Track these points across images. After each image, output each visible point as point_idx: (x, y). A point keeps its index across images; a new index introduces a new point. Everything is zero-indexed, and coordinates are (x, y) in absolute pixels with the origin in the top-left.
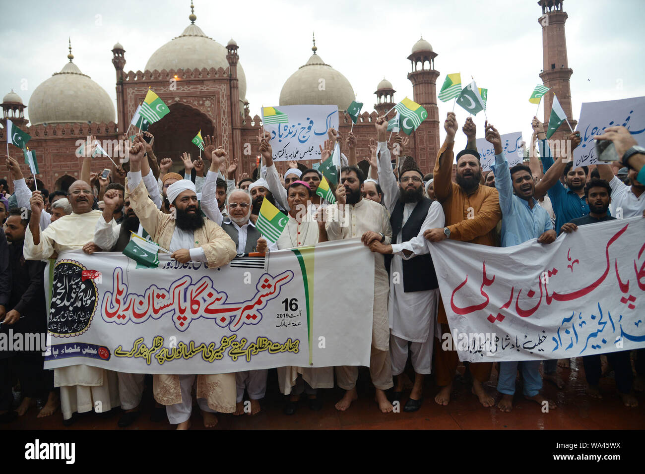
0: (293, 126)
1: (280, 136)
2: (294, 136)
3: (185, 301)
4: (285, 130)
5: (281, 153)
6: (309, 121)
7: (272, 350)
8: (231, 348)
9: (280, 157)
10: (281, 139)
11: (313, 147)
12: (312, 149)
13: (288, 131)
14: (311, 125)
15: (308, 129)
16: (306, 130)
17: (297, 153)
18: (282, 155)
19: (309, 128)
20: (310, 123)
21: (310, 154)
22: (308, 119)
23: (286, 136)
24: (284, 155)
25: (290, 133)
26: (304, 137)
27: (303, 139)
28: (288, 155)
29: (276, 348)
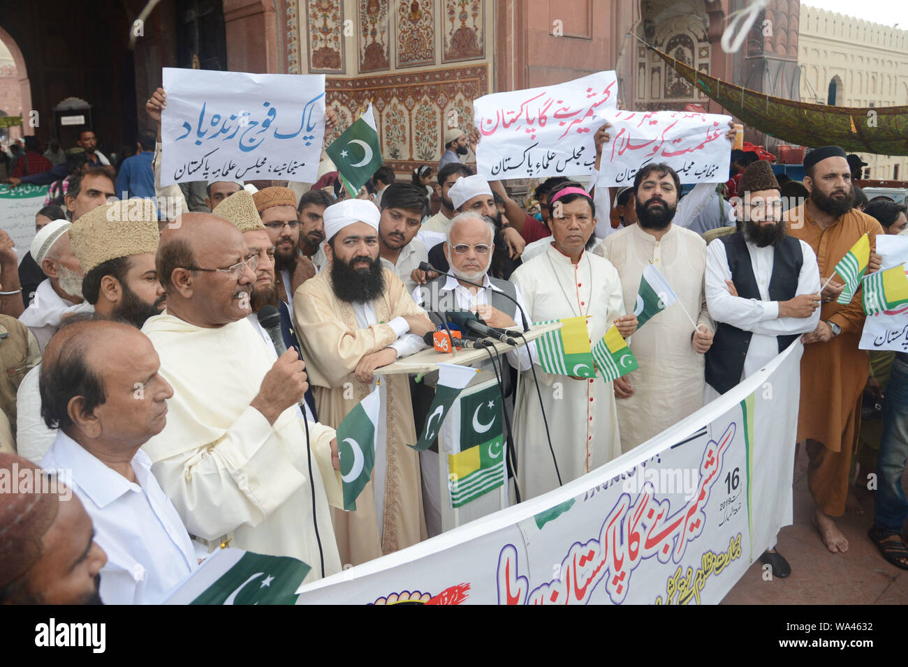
0: (233, 118)
1: (200, 134)
2: (231, 137)
3: (622, 543)
4: (213, 124)
5: (195, 166)
6: (267, 109)
7: (717, 569)
8: (678, 593)
9: (190, 173)
10: (200, 139)
11: (265, 159)
12: (263, 163)
13: (219, 127)
14: (271, 118)
15: (263, 126)
16: (259, 127)
17: (230, 169)
18: (194, 171)
19: (266, 124)
20: (269, 114)
21: (258, 172)
22: (266, 104)
23: (214, 136)
24: (202, 170)
25: (224, 131)
26: (251, 140)
27: (247, 144)
28: (210, 171)
29: (721, 562)
